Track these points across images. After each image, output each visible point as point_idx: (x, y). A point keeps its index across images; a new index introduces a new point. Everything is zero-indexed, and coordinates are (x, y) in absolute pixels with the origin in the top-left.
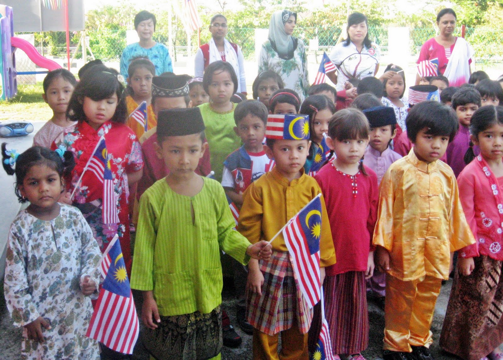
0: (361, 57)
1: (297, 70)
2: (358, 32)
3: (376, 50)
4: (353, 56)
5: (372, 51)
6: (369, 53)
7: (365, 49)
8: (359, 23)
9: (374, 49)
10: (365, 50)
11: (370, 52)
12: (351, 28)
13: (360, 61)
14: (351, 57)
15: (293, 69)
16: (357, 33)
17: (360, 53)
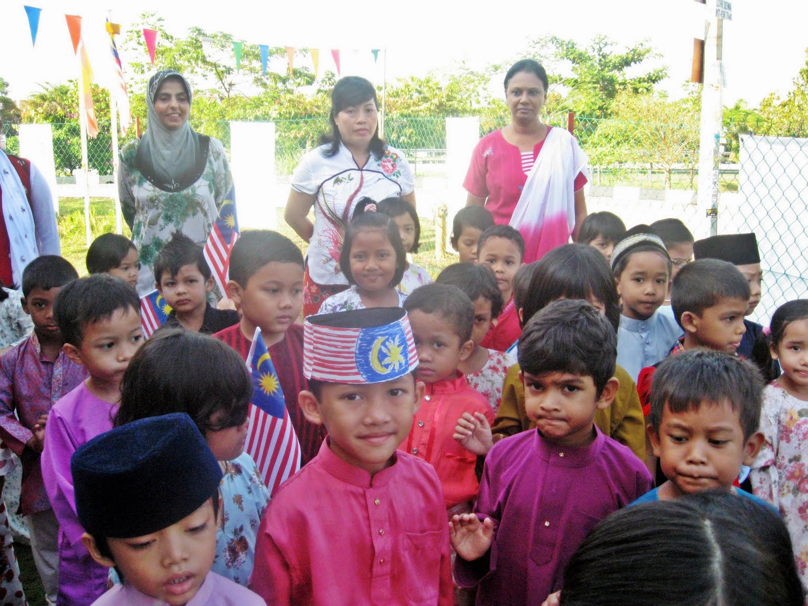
0: (362, 178)
1: (200, 215)
2: (359, 123)
3: (398, 164)
4: (345, 175)
5: (389, 165)
6: (381, 170)
7: (372, 159)
8: (361, 102)
9: (395, 160)
10: (373, 163)
11: (384, 167)
12: (343, 116)
13: (361, 186)
14: (340, 176)
15: (190, 212)
16: (358, 127)
17: (360, 169)
